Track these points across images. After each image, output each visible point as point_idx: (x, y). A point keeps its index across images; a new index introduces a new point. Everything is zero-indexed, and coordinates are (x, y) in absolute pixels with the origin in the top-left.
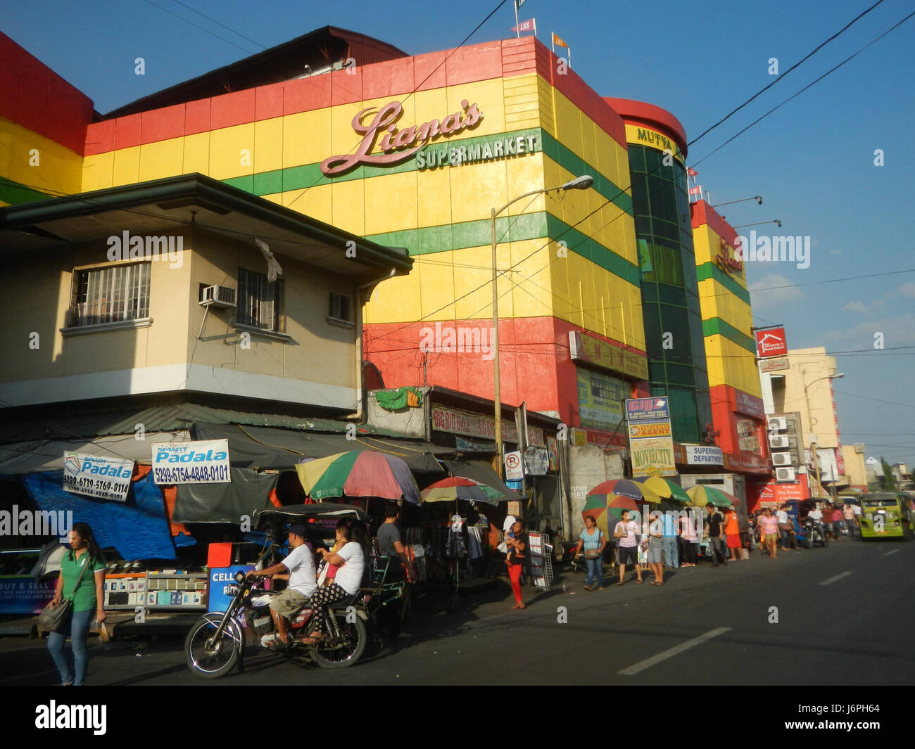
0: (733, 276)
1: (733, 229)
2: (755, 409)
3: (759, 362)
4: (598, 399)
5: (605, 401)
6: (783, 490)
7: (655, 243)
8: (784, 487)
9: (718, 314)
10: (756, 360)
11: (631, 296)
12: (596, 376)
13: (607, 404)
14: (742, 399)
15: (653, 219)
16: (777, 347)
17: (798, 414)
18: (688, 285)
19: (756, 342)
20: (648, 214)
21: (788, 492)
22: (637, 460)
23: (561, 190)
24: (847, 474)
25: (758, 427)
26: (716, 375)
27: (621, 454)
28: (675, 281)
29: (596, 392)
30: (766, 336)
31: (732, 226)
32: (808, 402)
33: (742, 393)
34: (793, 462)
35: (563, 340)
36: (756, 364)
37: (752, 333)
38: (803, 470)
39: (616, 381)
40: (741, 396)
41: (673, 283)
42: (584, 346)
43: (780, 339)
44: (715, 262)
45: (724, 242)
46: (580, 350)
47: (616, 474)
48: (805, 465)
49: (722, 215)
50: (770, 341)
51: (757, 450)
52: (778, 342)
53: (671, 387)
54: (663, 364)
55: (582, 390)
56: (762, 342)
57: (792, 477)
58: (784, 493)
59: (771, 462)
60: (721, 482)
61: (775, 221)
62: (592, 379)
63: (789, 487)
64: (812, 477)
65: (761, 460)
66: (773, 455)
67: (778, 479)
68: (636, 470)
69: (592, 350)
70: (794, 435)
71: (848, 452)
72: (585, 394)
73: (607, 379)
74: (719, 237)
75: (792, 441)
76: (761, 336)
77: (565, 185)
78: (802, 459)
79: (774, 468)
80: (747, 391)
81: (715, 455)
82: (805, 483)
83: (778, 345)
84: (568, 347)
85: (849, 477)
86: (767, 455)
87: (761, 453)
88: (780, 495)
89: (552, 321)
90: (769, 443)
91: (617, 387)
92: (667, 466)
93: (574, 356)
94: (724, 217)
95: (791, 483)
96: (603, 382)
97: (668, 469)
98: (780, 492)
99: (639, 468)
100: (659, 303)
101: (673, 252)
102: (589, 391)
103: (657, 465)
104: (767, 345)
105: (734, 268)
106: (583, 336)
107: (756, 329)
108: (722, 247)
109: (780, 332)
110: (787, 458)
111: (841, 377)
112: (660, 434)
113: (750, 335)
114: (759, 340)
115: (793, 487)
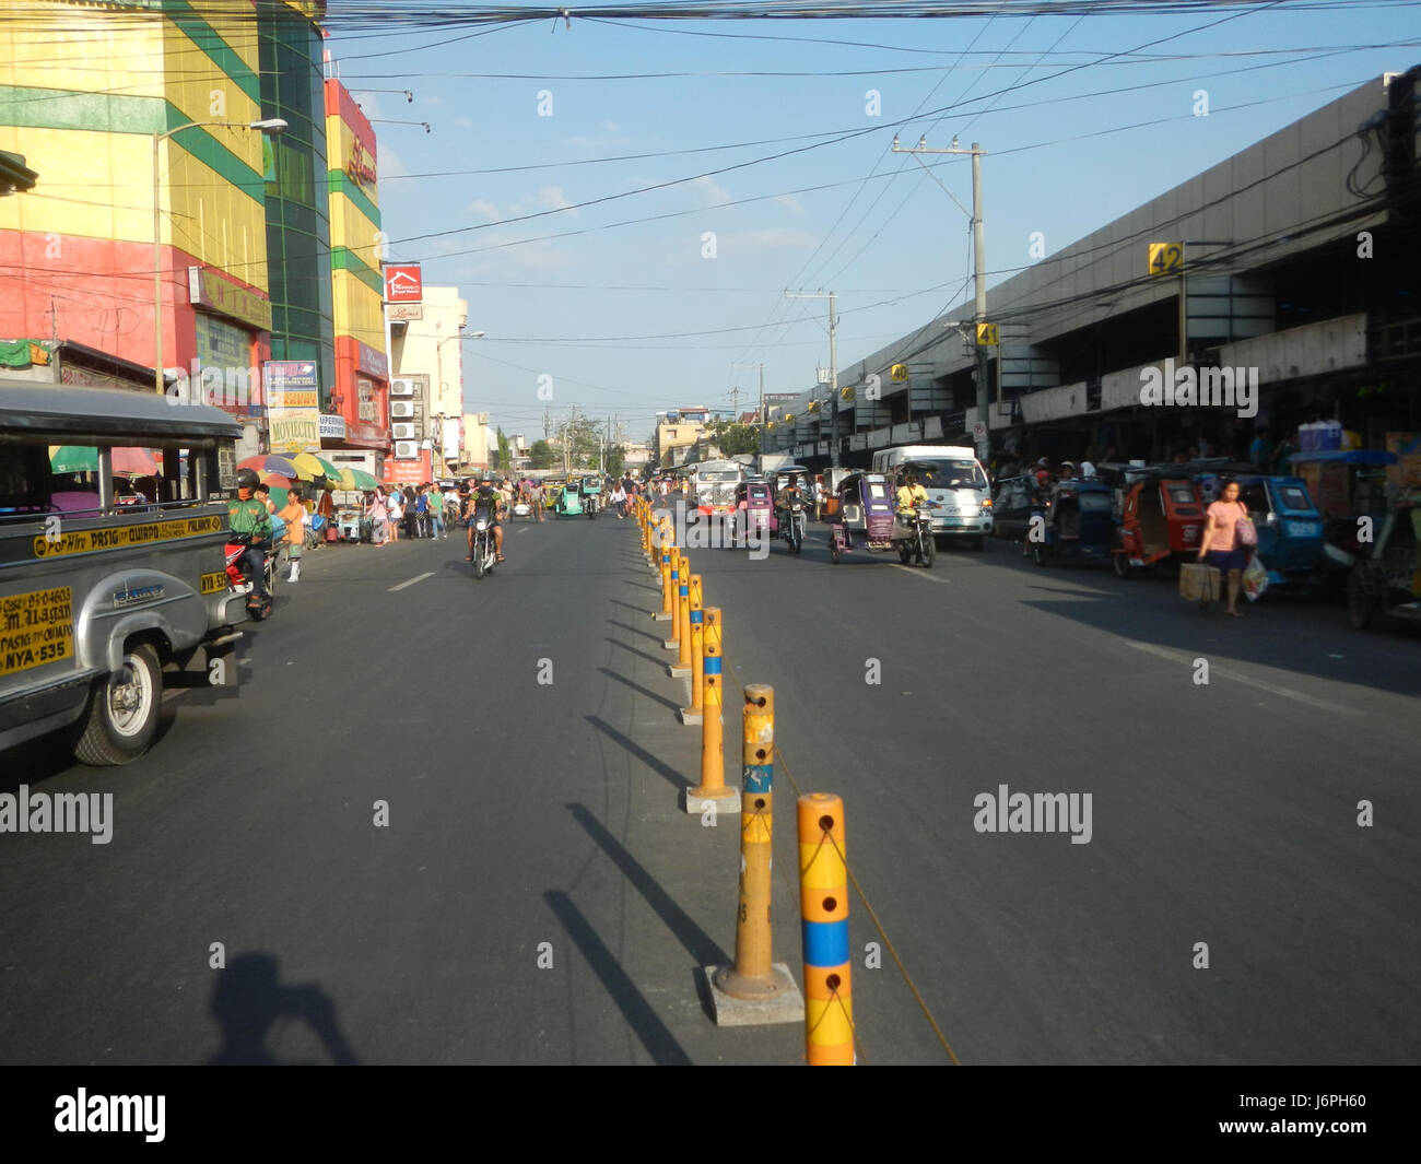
0: (364, 189)
1: (368, 122)
2: (378, 368)
3: (386, 307)
4: (215, 353)
5: (223, 356)
6: (401, 469)
7: (282, 142)
8: (403, 465)
9: (346, 241)
10: (383, 304)
11: (253, 217)
12: (215, 324)
13: (225, 360)
14: (367, 355)
15: (281, 108)
16: (410, 290)
17: (427, 376)
18: (319, 205)
19: (385, 279)
20: (274, 101)
21: (408, 471)
22: (276, 433)
23: (248, 129)
24: (466, 449)
25: (379, 390)
26: (342, 324)
27: (256, 425)
28: (303, 199)
29: (214, 345)
30: (399, 274)
31: (368, 117)
32: (440, 363)
33: (366, 346)
34: (417, 434)
35: (181, 277)
36: (382, 309)
37: (381, 267)
38: (427, 445)
39: (235, 331)
40: (365, 351)
41: (300, 201)
42: (207, 286)
43: (415, 281)
44: (347, 170)
45: (358, 142)
46: (203, 293)
47: (250, 449)
48: (431, 438)
49: (357, 102)
50: (402, 281)
51: (376, 419)
52: (412, 283)
53: (291, 338)
54: (283, 308)
55: (199, 342)
56: (392, 281)
57: (413, 453)
58: (402, 472)
59: (390, 435)
60: (362, 459)
61: (423, 124)
62: (210, 328)
63: (409, 465)
64: (436, 453)
65: (379, 432)
66: (394, 425)
67: (398, 455)
68: (274, 445)
69: (215, 290)
70: (421, 403)
71: (470, 422)
72: (203, 346)
73: (226, 328)
74: (353, 135)
75: (418, 409)
76: (391, 273)
77: (253, 125)
78: (426, 433)
79: (394, 441)
80: (372, 345)
81: (337, 426)
82: (428, 461)
83: (412, 287)
84: (188, 288)
85: (469, 453)
86: (387, 425)
87: (380, 423)
88: (397, 474)
89: (170, 251)
90: (390, 411)
91: (236, 338)
92: (311, 441)
93: (195, 299)
94: (360, 106)
95: (412, 460)
96: (221, 332)
97: (312, 444)
98: (398, 471)
99: (278, 442)
100: (283, 226)
101: (303, 157)
102: (207, 344)
103: (299, 440)
104: (398, 286)
105: (366, 179)
106: (206, 274)
107: (386, 263)
108: (356, 149)
109: (415, 272)
110: (410, 429)
111: (481, 335)
112: (307, 405)
113: (378, 271)
114: (389, 278)
115: (414, 465)
